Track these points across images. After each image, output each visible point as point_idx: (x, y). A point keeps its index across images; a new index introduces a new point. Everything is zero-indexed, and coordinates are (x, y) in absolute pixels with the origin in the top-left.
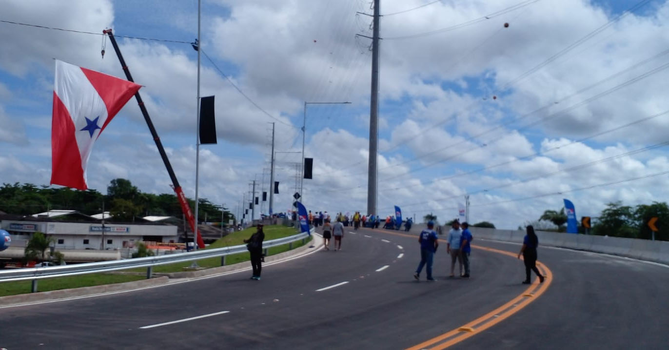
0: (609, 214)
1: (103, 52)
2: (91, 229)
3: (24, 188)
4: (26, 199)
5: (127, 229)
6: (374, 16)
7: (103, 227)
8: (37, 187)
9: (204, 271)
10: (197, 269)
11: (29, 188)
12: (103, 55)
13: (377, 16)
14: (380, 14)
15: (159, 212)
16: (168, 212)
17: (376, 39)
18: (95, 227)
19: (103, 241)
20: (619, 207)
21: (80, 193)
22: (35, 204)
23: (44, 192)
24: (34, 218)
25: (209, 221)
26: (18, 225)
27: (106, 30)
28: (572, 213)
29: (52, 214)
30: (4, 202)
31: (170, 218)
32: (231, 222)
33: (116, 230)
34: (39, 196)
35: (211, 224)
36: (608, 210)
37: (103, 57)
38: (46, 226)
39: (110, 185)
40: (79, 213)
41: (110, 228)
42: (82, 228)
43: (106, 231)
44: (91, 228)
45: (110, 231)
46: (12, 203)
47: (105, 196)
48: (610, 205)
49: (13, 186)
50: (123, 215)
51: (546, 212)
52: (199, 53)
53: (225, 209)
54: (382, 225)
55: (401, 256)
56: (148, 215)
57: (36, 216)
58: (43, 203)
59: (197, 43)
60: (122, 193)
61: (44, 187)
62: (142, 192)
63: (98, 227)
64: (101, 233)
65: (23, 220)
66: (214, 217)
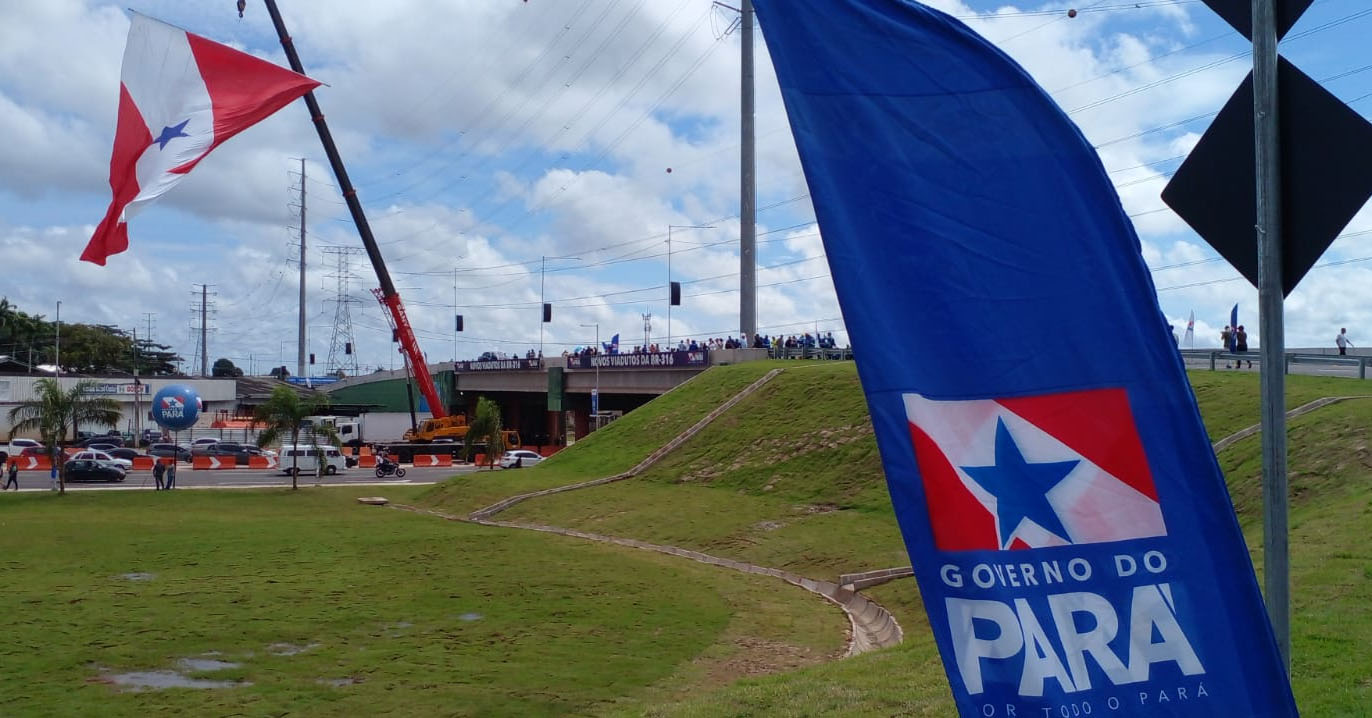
5: (147, 389)
18: (88, 385)
33: (126, 392)
41: (115, 386)
43: (109, 393)
45: (115, 393)
63: (94, 385)
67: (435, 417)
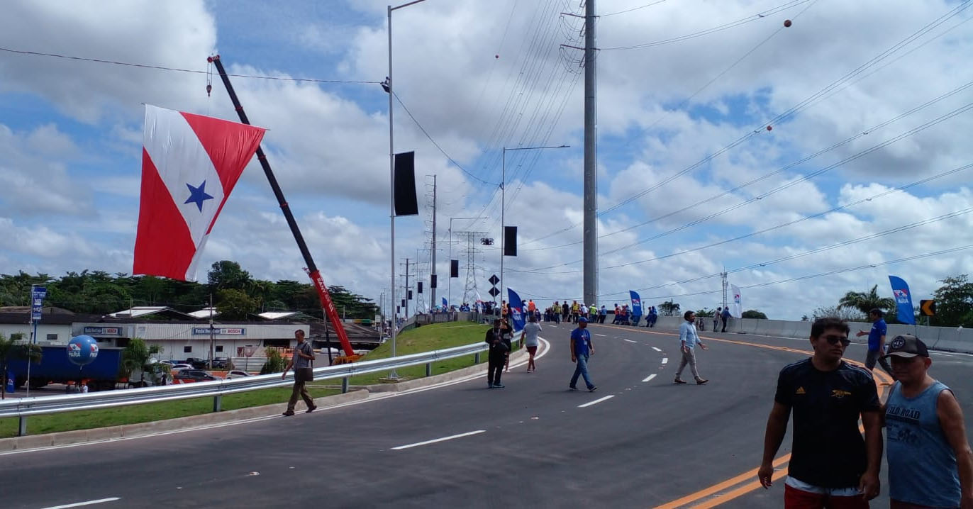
0: (947, 296)
1: (209, 88)
2: (194, 333)
3: (92, 276)
4: (99, 293)
5: (243, 330)
6: (585, 17)
7: (212, 328)
8: (110, 276)
9: (408, 382)
10: (399, 380)
11: (100, 277)
12: (209, 92)
13: (590, 18)
14: (595, 14)
15: (280, 306)
16: (291, 305)
17: (590, 50)
18: (199, 329)
19: (211, 348)
20: (962, 284)
21: (170, 282)
22: (111, 299)
23: (121, 282)
24: (112, 317)
25: (348, 317)
26: (95, 328)
27: (212, 56)
28: (904, 295)
29: (136, 312)
30: (70, 298)
31: (293, 315)
32: (378, 319)
33: (227, 333)
34: (117, 288)
35: (351, 321)
36: (945, 289)
37: (209, 95)
38: (134, 328)
39: (212, 270)
40: (172, 310)
41: (219, 329)
42: (181, 331)
43: (215, 334)
44: (195, 331)
45: (219, 334)
46: (80, 298)
47: (204, 285)
48: (948, 282)
49: (80, 275)
50: (235, 312)
51: (848, 294)
52: (391, 96)
53: (368, 300)
54: (610, 318)
55: (665, 361)
56: (265, 312)
57: (114, 315)
58: (123, 298)
59: (388, 81)
60: (228, 281)
61: (120, 274)
62: (255, 278)
63: (203, 329)
64: (208, 337)
65: (102, 321)
66: (354, 312)
67: (347, 355)
